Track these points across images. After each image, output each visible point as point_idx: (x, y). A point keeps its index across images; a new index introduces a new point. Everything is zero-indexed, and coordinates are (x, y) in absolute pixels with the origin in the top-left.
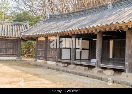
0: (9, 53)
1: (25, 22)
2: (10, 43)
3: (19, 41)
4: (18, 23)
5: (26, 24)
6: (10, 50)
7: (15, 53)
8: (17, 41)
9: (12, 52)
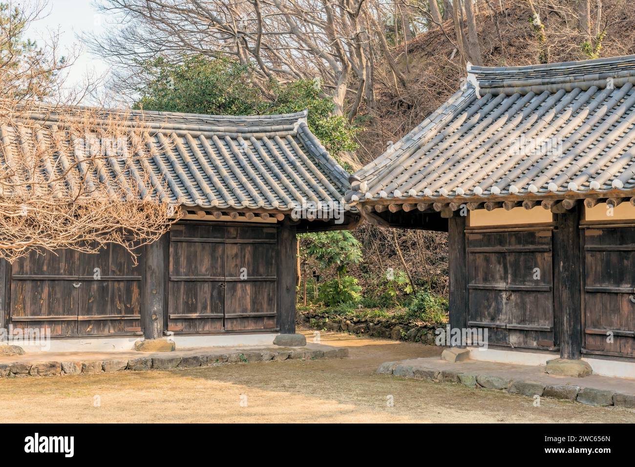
0: (232, 309)
1: (286, 116)
2: (235, 250)
3: (286, 234)
4: (253, 124)
5: (296, 126)
6: (239, 292)
7: (265, 306)
8: (274, 231)
9: (254, 302)
